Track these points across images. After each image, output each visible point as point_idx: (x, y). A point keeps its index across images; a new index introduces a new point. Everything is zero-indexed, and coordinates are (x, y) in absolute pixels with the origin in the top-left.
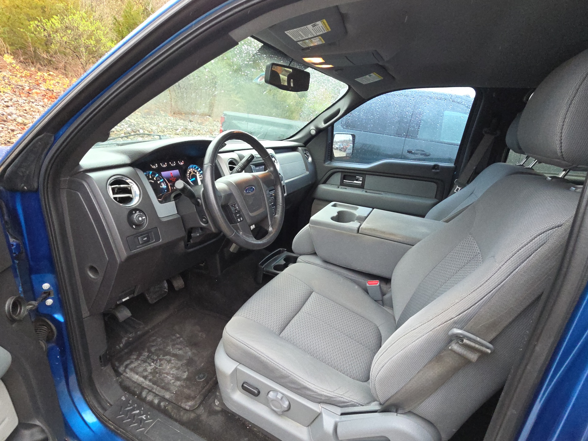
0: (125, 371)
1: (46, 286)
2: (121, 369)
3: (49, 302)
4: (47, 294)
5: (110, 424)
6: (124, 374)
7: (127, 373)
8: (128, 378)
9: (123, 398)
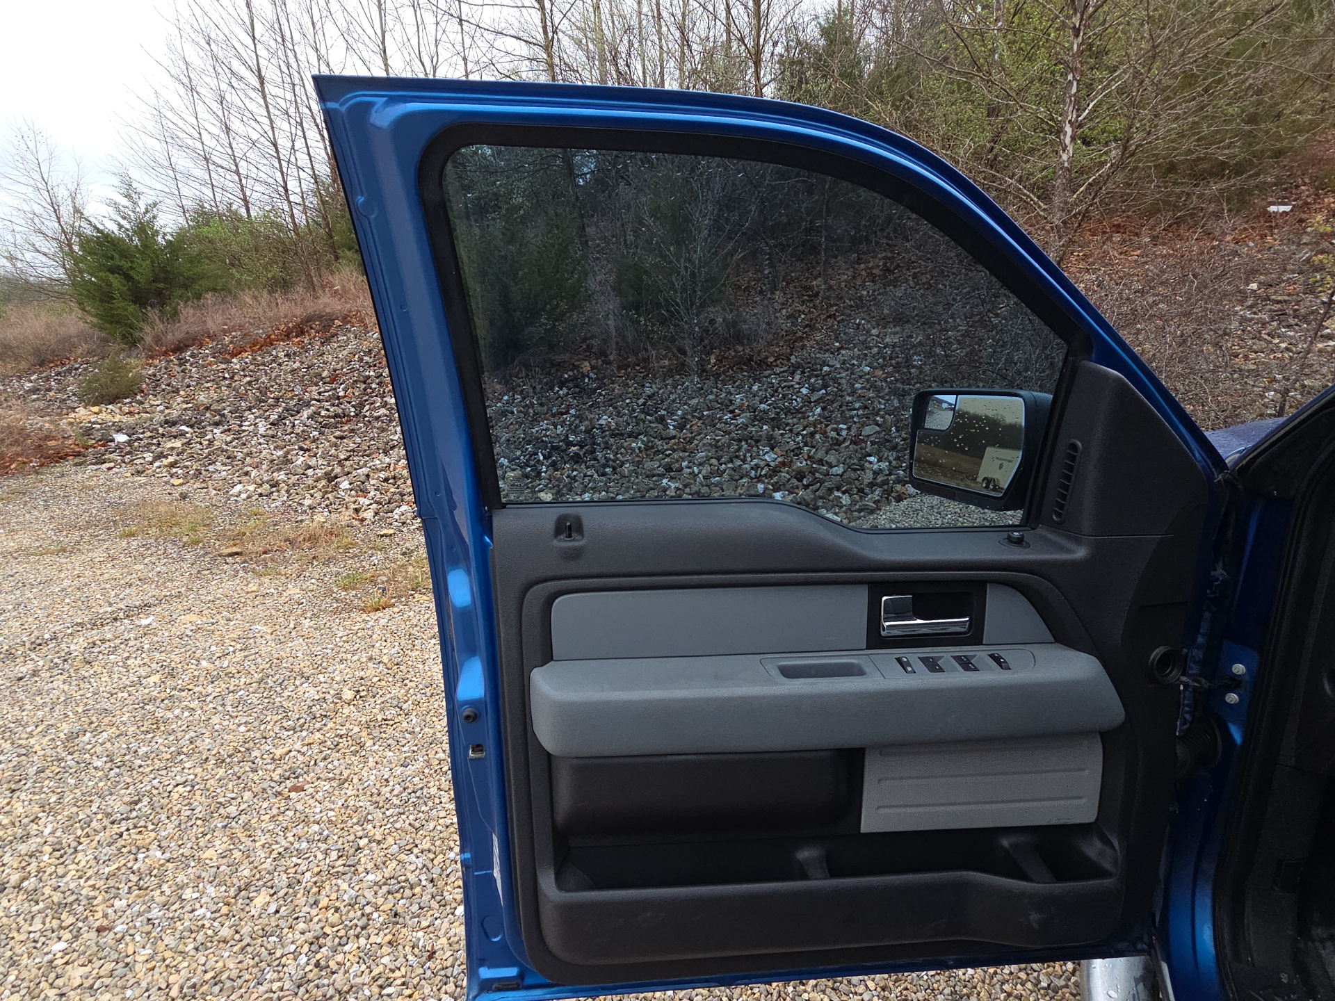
0: (1322, 941)
1: (1239, 668)
2: (1319, 932)
3: (1233, 698)
4: (1234, 683)
5: (1232, 989)
6: (1318, 945)
7: (1324, 949)
8: (1320, 956)
9: (1284, 978)
